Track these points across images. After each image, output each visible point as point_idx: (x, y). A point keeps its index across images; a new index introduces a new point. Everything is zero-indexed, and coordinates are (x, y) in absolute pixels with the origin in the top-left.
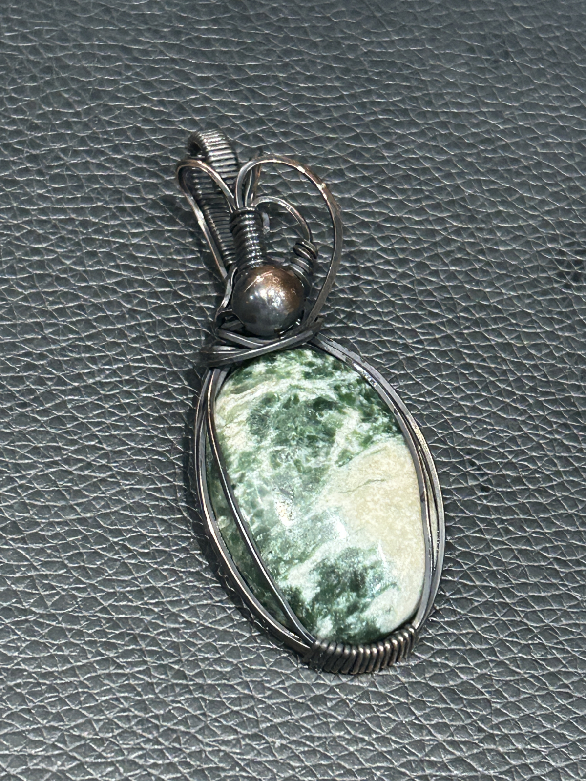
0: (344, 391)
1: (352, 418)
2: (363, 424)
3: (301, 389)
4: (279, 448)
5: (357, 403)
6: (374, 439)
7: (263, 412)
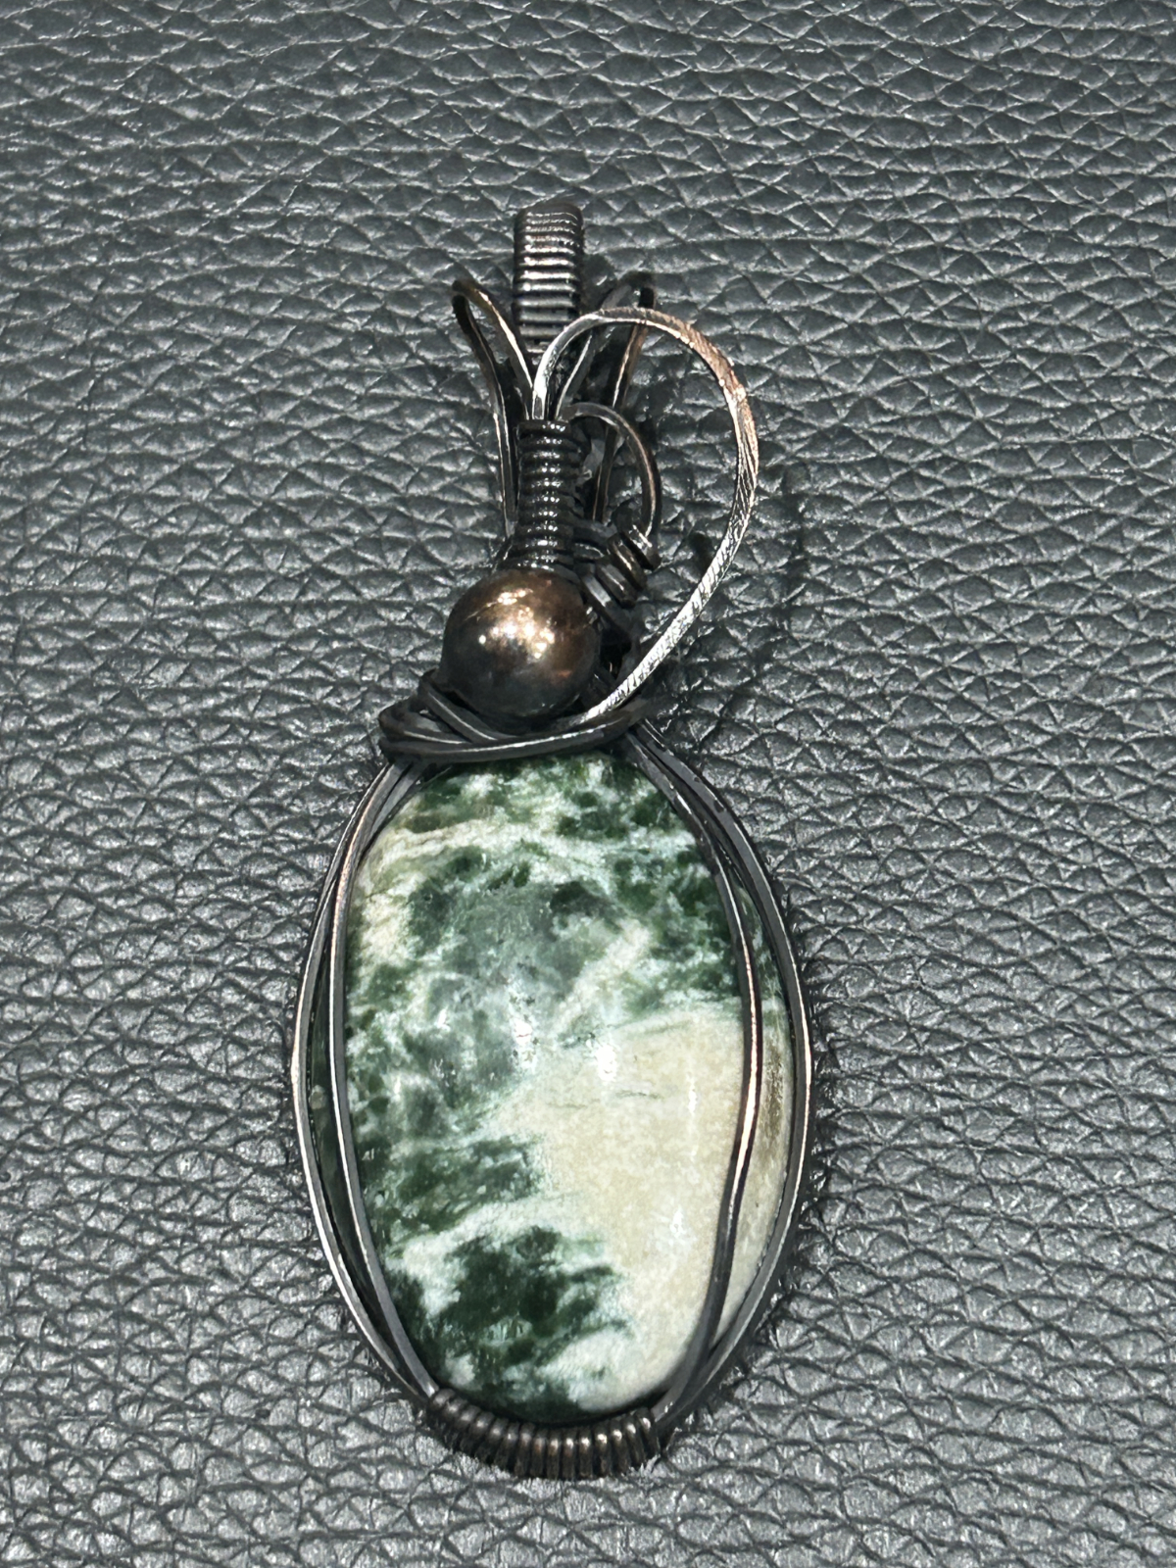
0: (637, 876)
1: (631, 943)
2: (652, 962)
3: (541, 854)
4: (453, 976)
5: (658, 910)
6: (666, 1000)
7: (447, 889)
